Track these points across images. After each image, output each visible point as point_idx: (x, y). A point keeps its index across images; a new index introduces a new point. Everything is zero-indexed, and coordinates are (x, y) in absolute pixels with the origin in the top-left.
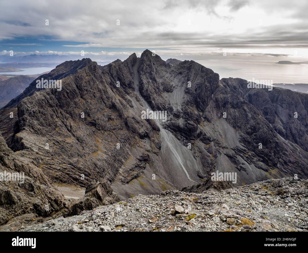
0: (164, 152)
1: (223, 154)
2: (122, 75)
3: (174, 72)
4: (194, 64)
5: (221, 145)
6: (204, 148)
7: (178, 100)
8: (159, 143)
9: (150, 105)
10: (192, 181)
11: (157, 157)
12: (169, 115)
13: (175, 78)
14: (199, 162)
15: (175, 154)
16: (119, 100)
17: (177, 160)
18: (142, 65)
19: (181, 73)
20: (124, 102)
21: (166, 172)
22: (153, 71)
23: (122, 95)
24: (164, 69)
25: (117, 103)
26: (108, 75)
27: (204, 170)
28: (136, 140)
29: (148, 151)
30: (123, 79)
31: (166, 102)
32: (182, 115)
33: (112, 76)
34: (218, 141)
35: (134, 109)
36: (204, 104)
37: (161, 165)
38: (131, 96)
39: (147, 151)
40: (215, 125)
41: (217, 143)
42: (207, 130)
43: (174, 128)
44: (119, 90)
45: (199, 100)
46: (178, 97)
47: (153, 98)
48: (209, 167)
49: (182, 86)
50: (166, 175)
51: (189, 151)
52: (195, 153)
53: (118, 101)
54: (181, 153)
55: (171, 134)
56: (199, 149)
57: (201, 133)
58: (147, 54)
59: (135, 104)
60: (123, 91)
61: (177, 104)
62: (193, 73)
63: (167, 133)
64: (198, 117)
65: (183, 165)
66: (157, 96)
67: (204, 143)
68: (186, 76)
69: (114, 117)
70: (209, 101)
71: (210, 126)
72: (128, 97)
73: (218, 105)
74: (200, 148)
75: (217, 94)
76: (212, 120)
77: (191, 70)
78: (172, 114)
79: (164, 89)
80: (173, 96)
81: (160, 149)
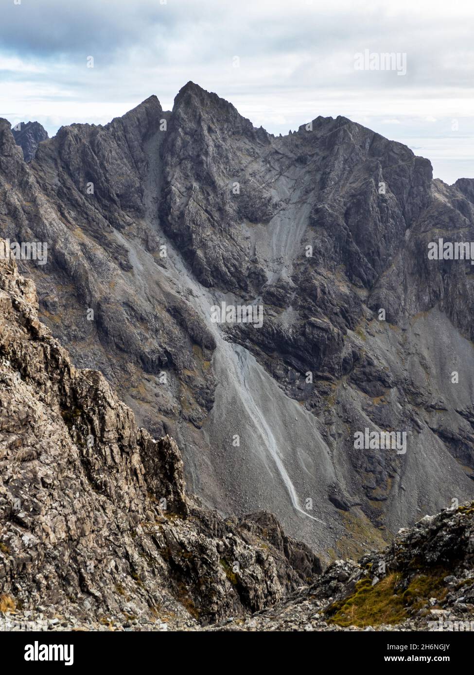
0: (220, 417)
1: (426, 429)
2: (102, 164)
3: (280, 156)
4: (346, 127)
5: (425, 398)
6: (360, 409)
7: (286, 246)
8: (208, 388)
9: (192, 265)
10: (307, 517)
11: (196, 434)
12: (251, 297)
13: (282, 178)
14: (340, 454)
15: (258, 426)
16: (82, 245)
17: (263, 444)
18: (173, 135)
19: (302, 160)
20: (100, 253)
21: (222, 482)
22: (207, 154)
23: (96, 231)
24: (247, 147)
25: (72, 253)
26: (53, 165)
27: (353, 482)
28: (127, 376)
29: (167, 413)
30: (103, 179)
31: (242, 253)
32: (293, 296)
33: (66, 166)
34: (412, 384)
35: (133, 275)
36: (373, 262)
37: (206, 460)
38: (129, 236)
39: (165, 411)
40: (410, 335)
41: (407, 392)
42: (380, 349)
43: (263, 341)
44: (86, 214)
45: (355, 247)
46: (284, 237)
47: (201, 241)
48: (373, 472)
49: (302, 201)
50: (219, 494)
51: (308, 418)
52: (329, 423)
53: (76, 248)
54: (280, 423)
55: (251, 361)
56: (345, 410)
57: (356, 357)
58: (190, 96)
59: (141, 259)
60: (100, 216)
61: (279, 261)
62: (341, 158)
63: (238, 354)
64: (348, 303)
65: (284, 461)
66: (214, 233)
67: (365, 391)
68: (318, 170)
69: (56, 299)
70: (391, 251)
71: (390, 334)
72: (119, 237)
73: (423, 266)
74: (348, 406)
75: (423, 229)
76: (401, 314)
77: (336, 147)
78: (260, 293)
79: (239, 212)
80: (271, 234)
81: (209, 409)
